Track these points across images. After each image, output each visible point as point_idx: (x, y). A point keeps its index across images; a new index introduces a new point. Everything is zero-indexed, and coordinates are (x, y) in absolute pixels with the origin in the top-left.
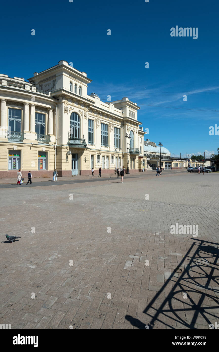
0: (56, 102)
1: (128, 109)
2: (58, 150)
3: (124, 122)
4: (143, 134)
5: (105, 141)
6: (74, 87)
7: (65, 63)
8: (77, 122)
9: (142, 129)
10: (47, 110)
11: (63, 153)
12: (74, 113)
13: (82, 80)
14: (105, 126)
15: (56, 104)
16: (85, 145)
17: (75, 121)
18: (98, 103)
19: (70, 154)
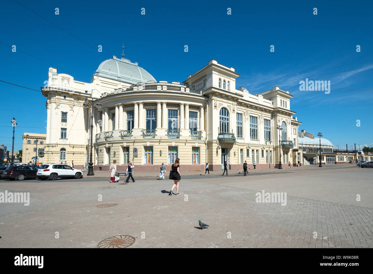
0: (207, 99)
1: (279, 98)
2: (209, 144)
3: (274, 113)
4: (297, 125)
5: (254, 134)
6: (222, 83)
7: (215, 62)
8: (226, 117)
9: (295, 119)
10: (198, 108)
11: (213, 147)
12: (223, 108)
13: (230, 76)
14: (254, 119)
15: (207, 101)
16: (234, 140)
17: (224, 117)
18: (246, 96)
19: (220, 149)
